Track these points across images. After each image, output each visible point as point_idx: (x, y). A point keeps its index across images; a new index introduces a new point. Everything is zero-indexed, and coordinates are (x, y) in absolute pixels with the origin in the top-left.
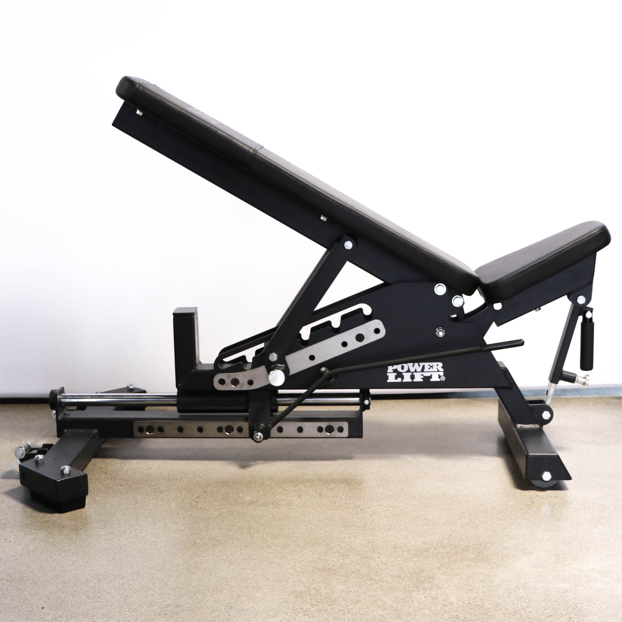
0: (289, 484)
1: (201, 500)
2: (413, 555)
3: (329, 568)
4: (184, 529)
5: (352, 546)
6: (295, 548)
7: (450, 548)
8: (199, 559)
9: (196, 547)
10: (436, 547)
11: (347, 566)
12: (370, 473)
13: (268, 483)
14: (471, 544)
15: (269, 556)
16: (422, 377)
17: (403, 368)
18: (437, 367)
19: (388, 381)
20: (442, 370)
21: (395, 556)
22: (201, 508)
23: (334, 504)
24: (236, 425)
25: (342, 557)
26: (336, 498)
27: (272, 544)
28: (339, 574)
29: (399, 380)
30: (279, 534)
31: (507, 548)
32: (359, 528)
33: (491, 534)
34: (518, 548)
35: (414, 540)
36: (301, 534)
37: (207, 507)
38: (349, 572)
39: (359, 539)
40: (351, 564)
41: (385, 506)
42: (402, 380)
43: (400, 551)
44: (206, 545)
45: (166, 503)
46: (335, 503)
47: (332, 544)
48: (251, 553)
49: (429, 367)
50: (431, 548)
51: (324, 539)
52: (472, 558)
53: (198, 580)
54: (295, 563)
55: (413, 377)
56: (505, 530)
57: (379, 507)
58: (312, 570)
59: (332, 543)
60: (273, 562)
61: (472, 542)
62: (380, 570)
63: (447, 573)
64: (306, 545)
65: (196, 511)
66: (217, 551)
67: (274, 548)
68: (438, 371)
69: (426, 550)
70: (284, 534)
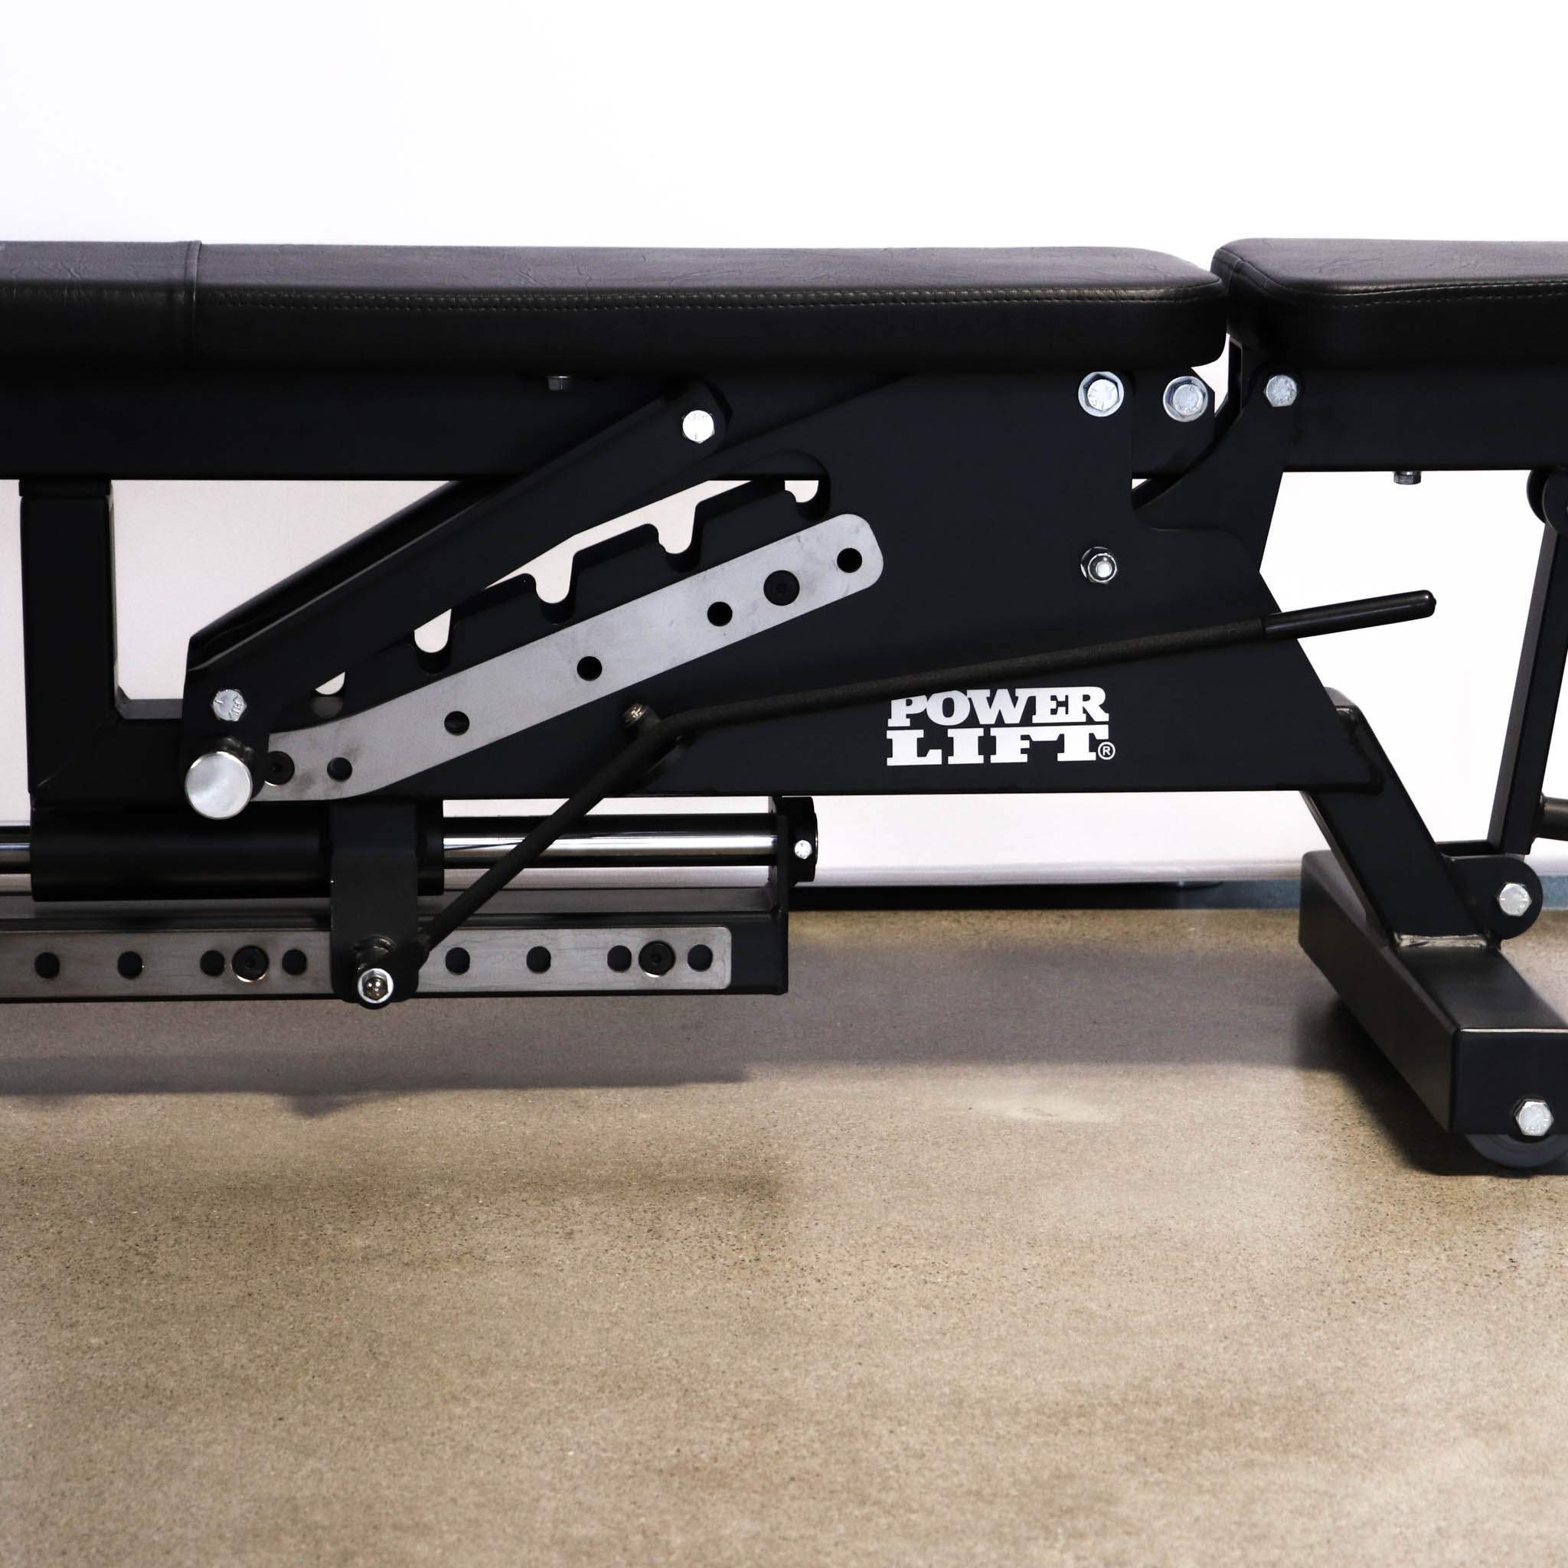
0: (525, 1195)
1: (163, 1248)
2: (1028, 1427)
3: (697, 1465)
4: (103, 1343)
5: (784, 1396)
6: (560, 1401)
7: (1175, 1407)
8: (173, 1440)
9: (161, 1403)
10: (1119, 1402)
11: (768, 1460)
12: (851, 1159)
13: (438, 1191)
14: (1258, 1393)
15: (455, 1427)
16: (1026, 744)
17: (948, 708)
18: (1086, 704)
19: (890, 762)
20: (1105, 717)
21: (958, 1429)
22: (168, 1276)
23: (711, 1261)
24: (280, 943)
25: (747, 1432)
26: (717, 1242)
27: (465, 1390)
28: (736, 1485)
29: (934, 757)
30: (493, 1360)
31: (1404, 1409)
32: (814, 1340)
33: (1340, 1364)
34: (1447, 1410)
35: (1035, 1380)
36: (583, 1359)
37: (192, 1273)
38: (777, 1479)
39: (813, 1374)
40: (786, 1452)
41: (915, 1268)
42: (945, 759)
43: (977, 1412)
44: (200, 1394)
45: (19, 1258)
46: (713, 1258)
47: (706, 1390)
48: (386, 1419)
49: (1054, 705)
50: (1101, 1405)
51: (673, 1375)
52: (1266, 1439)
53: (178, 1507)
54: (561, 1449)
55: (987, 745)
56: (1397, 1352)
57: (890, 1271)
58: (630, 1473)
59: (708, 1386)
60: (472, 1449)
61: (1264, 1389)
62: (898, 1471)
63: (1164, 1485)
64: (604, 1392)
65: (149, 1285)
66: (246, 1415)
67: (474, 1404)
68: (1090, 721)
69: (1082, 1413)
70: (512, 1357)
